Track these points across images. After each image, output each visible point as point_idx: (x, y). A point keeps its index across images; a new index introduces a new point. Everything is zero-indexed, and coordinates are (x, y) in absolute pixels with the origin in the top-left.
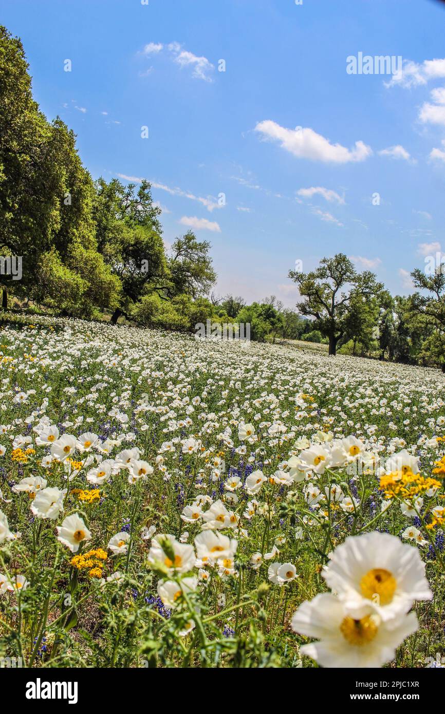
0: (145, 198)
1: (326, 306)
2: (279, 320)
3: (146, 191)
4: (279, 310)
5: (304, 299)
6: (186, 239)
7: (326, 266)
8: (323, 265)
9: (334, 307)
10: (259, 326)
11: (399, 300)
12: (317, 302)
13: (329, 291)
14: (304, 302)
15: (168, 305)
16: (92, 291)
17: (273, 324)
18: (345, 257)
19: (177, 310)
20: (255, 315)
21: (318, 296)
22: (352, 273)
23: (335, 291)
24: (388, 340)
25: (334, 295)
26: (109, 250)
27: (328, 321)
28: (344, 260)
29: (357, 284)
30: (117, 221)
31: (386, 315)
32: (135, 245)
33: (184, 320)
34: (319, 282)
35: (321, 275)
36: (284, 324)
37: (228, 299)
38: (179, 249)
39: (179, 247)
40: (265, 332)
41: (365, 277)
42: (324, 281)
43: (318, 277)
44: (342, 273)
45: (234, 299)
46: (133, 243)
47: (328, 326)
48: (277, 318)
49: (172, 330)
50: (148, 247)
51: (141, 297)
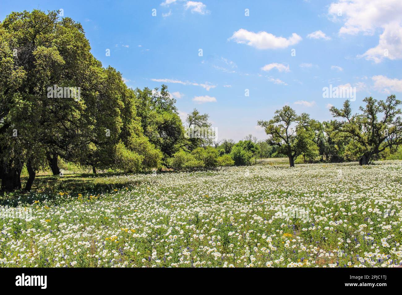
0: (165, 95)
1: (283, 138)
2: (256, 148)
3: (165, 90)
4: (255, 142)
5: (269, 137)
6: (194, 114)
7: (279, 115)
8: (277, 114)
9: (288, 138)
10: (245, 155)
11: (325, 124)
12: (277, 137)
13: (283, 129)
14: (269, 138)
15: (190, 156)
16: (146, 161)
17: (253, 151)
18: (289, 108)
19: (196, 157)
20: (242, 148)
21: (277, 133)
22: (295, 116)
23: (287, 129)
24: (324, 149)
25: (286, 130)
26: (150, 129)
27: (286, 147)
28: (289, 110)
29: (299, 122)
30: (151, 111)
31: (320, 135)
32: (165, 123)
33: (201, 163)
34: (276, 125)
35: (277, 120)
36: (260, 150)
37: (224, 142)
38: (191, 121)
39: (190, 121)
40: (250, 158)
41: (303, 117)
42: (279, 123)
43: (275, 122)
44: (289, 117)
45: (227, 141)
46: (163, 122)
47: (286, 150)
48: (255, 147)
49: (196, 171)
50: (172, 123)
51: (173, 154)
